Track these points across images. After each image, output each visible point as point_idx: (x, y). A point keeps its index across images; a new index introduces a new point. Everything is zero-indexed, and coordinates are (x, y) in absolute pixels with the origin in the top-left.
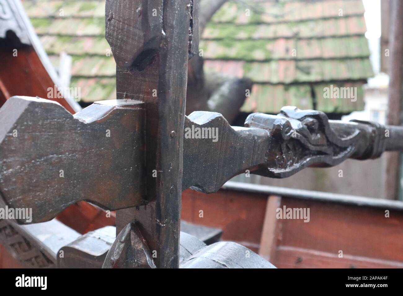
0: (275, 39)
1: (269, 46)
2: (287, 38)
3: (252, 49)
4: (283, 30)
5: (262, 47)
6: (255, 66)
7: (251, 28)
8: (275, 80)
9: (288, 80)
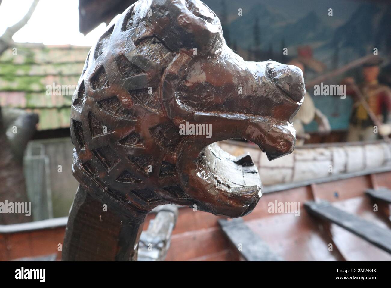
0: (45, 76)
1: (43, 81)
2: (54, 75)
3: (30, 83)
4: (51, 69)
5: (37, 82)
6: (34, 96)
7: (26, 67)
8: (50, 105)
9: (60, 104)
